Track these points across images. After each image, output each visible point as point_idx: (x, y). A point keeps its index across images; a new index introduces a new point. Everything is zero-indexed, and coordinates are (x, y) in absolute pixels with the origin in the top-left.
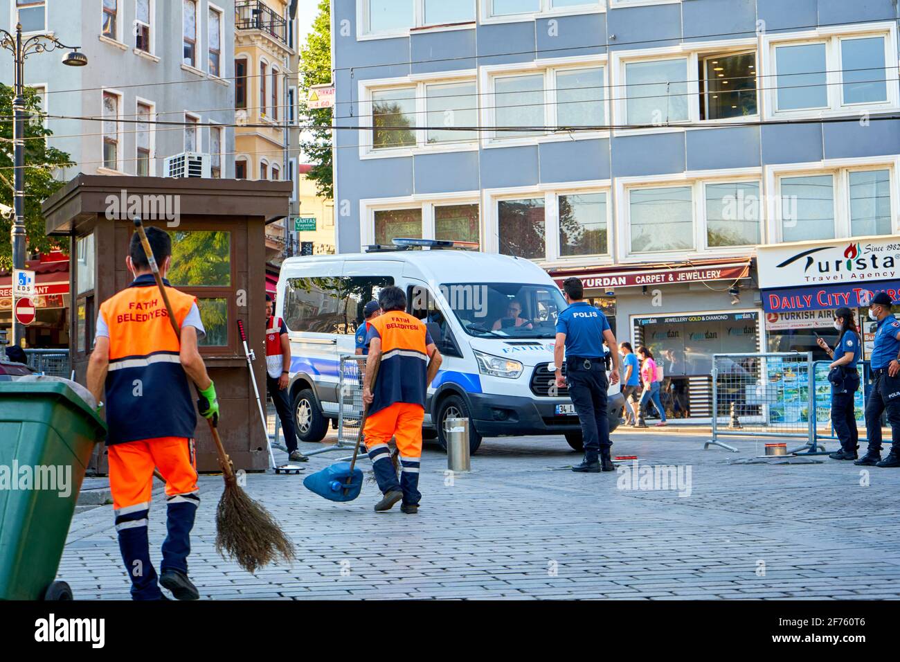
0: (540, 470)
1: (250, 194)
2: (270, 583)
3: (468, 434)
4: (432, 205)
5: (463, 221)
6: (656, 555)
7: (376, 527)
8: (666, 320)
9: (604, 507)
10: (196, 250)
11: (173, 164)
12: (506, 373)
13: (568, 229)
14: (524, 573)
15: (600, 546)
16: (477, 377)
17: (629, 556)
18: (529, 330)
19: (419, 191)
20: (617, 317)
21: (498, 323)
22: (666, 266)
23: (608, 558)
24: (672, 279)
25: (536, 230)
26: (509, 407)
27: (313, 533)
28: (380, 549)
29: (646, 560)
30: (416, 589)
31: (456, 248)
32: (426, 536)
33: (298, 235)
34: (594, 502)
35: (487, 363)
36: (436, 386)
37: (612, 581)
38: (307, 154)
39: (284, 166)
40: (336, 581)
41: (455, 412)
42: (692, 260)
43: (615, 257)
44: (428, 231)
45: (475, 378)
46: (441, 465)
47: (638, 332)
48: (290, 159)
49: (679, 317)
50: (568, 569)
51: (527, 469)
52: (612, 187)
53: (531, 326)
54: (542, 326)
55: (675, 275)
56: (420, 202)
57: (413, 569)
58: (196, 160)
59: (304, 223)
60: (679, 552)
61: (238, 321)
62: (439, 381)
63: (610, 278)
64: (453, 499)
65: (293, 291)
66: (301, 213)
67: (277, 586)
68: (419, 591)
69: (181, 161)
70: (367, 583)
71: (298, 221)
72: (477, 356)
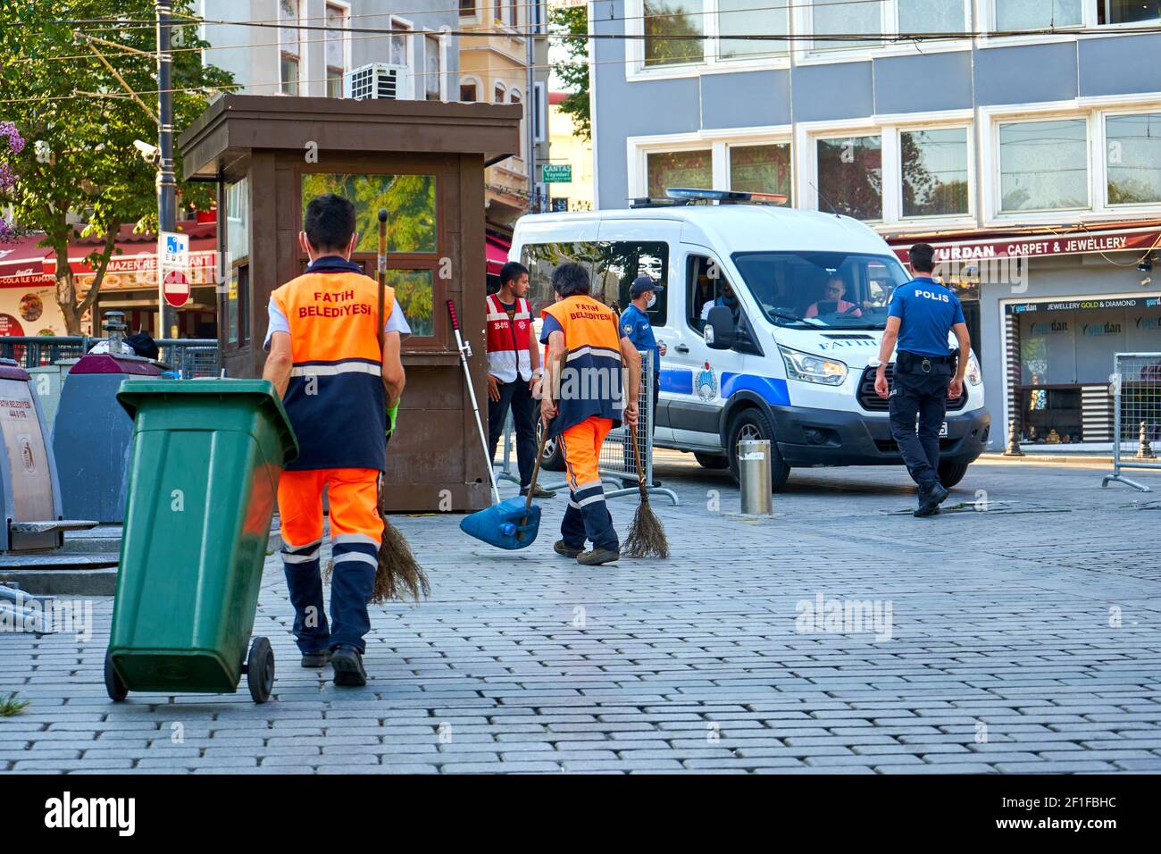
0: (870, 514)
1: (462, 122)
2: (469, 676)
3: (770, 462)
4: (726, 144)
5: (769, 167)
6: (1031, 643)
7: (631, 594)
8: (1050, 307)
9: (959, 569)
10: (403, 207)
11: (357, 81)
12: (824, 378)
13: (914, 182)
14: (837, 667)
15: (949, 628)
16: (783, 382)
17: (990, 643)
18: (856, 318)
19: (708, 126)
20: (981, 302)
21: (813, 309)
22: (1051, 231)
23: (959, 646)
24: (1058, 250)
25: (872, 183)
26: (828, 425)
27: (541, 602)
28: (633, 627)
29: (1015, 650)
30: (676, 688)
31: (755, 203)
32: (699, 608)
33: (548, 188)
34: (944, 562)
35: (797, 363)
36: (727, 395)
37: (963, 682)
38: (560, 77)
39: (527, 93)
40: (563, 674)
41: (753, 431)
42: (1087, 222)
43: (979, 218)
44: (721, 179)
45: (781, 385)
46: (732, 505)
47: (1010, 323)
48: (536, 84)
49: (1068, 303)
50: (901, 661)
51: (852, 514)
52: (974, 120)
53: (859, 312)
54: (875, 312)
55: (1063, 243)
56: (710, 142)
57: (676, 658)
58: (388, 75)
59: (555, 172)
60: (1064, 638)
61: (447, 302)
62: (731, 389)
63: (973, 247)
64: (744, 554)
65: (534, 263)
66: (551, 157)
67: (477, 681)
68: (681, 693)
69: (367, 77)
70: (607, 678)
71: (547, 169)
72: (784, 354)
